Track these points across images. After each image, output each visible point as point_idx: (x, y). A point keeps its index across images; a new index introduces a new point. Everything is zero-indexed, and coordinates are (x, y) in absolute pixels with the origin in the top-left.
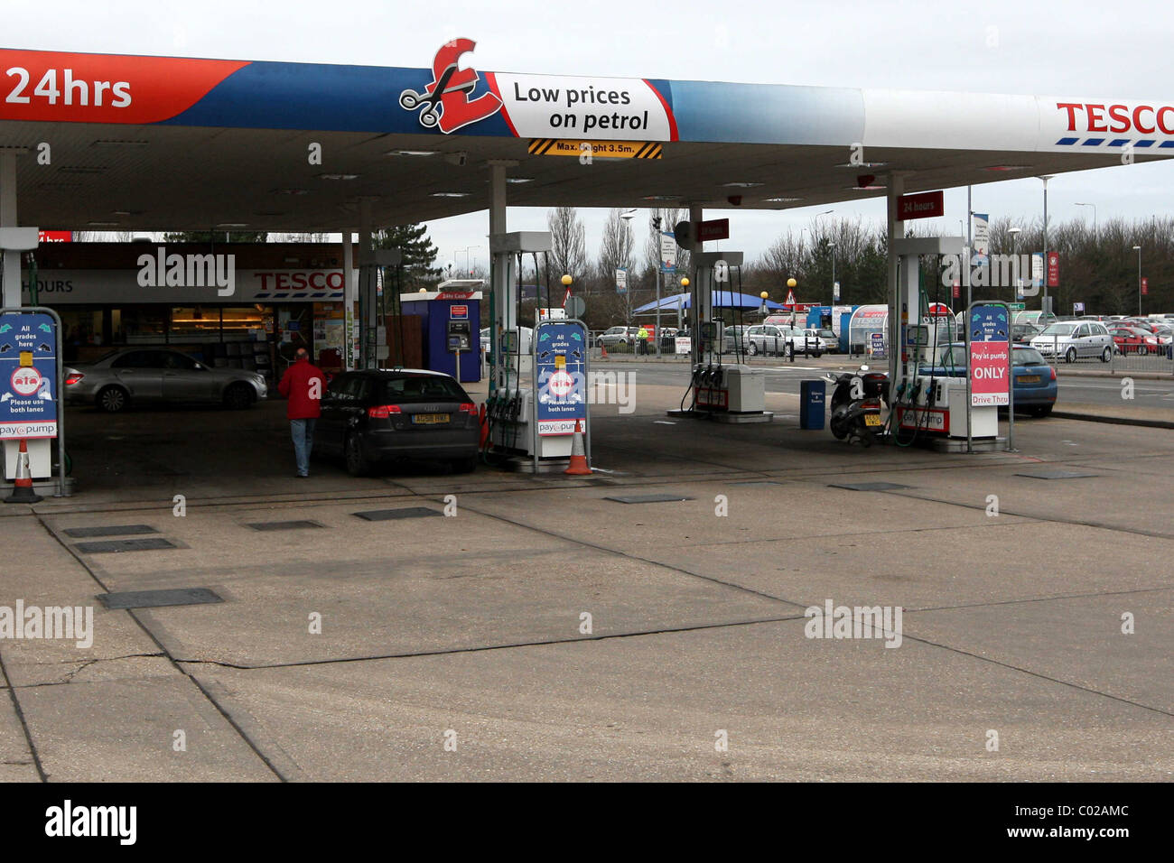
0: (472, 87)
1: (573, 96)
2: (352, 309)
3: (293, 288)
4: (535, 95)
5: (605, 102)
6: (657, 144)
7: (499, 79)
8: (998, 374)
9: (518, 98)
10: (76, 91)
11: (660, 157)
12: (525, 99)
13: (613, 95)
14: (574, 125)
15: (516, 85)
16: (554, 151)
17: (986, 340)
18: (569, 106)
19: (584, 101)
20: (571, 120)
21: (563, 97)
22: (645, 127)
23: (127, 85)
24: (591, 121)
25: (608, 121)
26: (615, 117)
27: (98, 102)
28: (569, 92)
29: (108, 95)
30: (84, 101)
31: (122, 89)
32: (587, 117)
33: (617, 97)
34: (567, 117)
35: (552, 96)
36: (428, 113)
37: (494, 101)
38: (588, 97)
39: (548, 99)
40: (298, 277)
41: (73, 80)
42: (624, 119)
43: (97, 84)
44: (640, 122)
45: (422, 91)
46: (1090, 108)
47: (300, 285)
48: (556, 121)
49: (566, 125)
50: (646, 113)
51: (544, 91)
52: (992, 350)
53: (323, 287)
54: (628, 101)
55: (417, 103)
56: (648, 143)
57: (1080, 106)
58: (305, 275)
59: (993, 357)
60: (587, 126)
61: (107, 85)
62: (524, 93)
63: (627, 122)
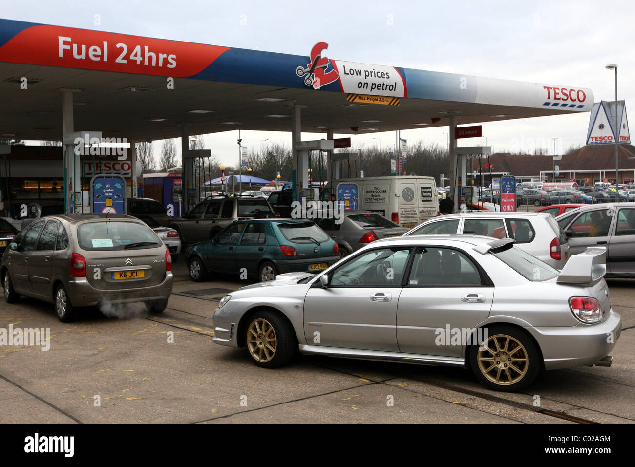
0: (326, 67)
1: (367, 74)
2: (136, 181)
3: (105, 170)
4: (352, 72)
5: (380, 77)
6: (398, 98)
7: (337, 63)
8: (511, 208)
9: (345, 74)
10: (150, 58)
11: (399, 105)
12: (348, 74)
13: (383, 74)
14: (367, 88)
15: (344, 66)
16: (357, 100)
17: (507, 193)
18: (366, 78)
19: (371, 76)
20: (366, 85)
21: (363, 74)
22: (395, 90)
23: (174, 56)
24: (374, 86)
25: (380, 87)
26: (384, 85)
27: (161, 65)
28: (365, 71)
29: (166, 61)
30: (154, 64)
31: (173, 58)
32: (373, 84)
33: (384, 75)
34: (365, 83)
35: (359, 73)
36: (308, 78)
37: (335, 74)
38: (373, 74)
39: (357, 75)
40: (107, 165)
41: (149, 52)
42: (387, 85)
43: (160, 55)
44: (392, 87)
45: (306, 68)
46: (555, 89)
47: (108, 169)
48: (360, 85)
49: (364, 88)
50: (396, 83)
51: (355, 70)
52: (509, 198)
53: (119, 170)
54: (389, 78)
55: (304, 73)
56: (394, 98)
57: (551, 88)
58: (110, 163)
59: (509, 201)
60: (372, 88)
61: (165, 56)
62: (347, 71)
63: (388, 87)
